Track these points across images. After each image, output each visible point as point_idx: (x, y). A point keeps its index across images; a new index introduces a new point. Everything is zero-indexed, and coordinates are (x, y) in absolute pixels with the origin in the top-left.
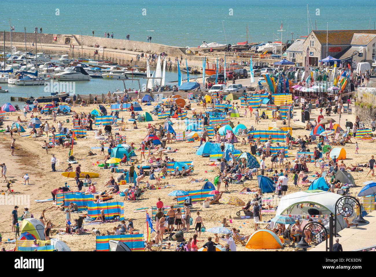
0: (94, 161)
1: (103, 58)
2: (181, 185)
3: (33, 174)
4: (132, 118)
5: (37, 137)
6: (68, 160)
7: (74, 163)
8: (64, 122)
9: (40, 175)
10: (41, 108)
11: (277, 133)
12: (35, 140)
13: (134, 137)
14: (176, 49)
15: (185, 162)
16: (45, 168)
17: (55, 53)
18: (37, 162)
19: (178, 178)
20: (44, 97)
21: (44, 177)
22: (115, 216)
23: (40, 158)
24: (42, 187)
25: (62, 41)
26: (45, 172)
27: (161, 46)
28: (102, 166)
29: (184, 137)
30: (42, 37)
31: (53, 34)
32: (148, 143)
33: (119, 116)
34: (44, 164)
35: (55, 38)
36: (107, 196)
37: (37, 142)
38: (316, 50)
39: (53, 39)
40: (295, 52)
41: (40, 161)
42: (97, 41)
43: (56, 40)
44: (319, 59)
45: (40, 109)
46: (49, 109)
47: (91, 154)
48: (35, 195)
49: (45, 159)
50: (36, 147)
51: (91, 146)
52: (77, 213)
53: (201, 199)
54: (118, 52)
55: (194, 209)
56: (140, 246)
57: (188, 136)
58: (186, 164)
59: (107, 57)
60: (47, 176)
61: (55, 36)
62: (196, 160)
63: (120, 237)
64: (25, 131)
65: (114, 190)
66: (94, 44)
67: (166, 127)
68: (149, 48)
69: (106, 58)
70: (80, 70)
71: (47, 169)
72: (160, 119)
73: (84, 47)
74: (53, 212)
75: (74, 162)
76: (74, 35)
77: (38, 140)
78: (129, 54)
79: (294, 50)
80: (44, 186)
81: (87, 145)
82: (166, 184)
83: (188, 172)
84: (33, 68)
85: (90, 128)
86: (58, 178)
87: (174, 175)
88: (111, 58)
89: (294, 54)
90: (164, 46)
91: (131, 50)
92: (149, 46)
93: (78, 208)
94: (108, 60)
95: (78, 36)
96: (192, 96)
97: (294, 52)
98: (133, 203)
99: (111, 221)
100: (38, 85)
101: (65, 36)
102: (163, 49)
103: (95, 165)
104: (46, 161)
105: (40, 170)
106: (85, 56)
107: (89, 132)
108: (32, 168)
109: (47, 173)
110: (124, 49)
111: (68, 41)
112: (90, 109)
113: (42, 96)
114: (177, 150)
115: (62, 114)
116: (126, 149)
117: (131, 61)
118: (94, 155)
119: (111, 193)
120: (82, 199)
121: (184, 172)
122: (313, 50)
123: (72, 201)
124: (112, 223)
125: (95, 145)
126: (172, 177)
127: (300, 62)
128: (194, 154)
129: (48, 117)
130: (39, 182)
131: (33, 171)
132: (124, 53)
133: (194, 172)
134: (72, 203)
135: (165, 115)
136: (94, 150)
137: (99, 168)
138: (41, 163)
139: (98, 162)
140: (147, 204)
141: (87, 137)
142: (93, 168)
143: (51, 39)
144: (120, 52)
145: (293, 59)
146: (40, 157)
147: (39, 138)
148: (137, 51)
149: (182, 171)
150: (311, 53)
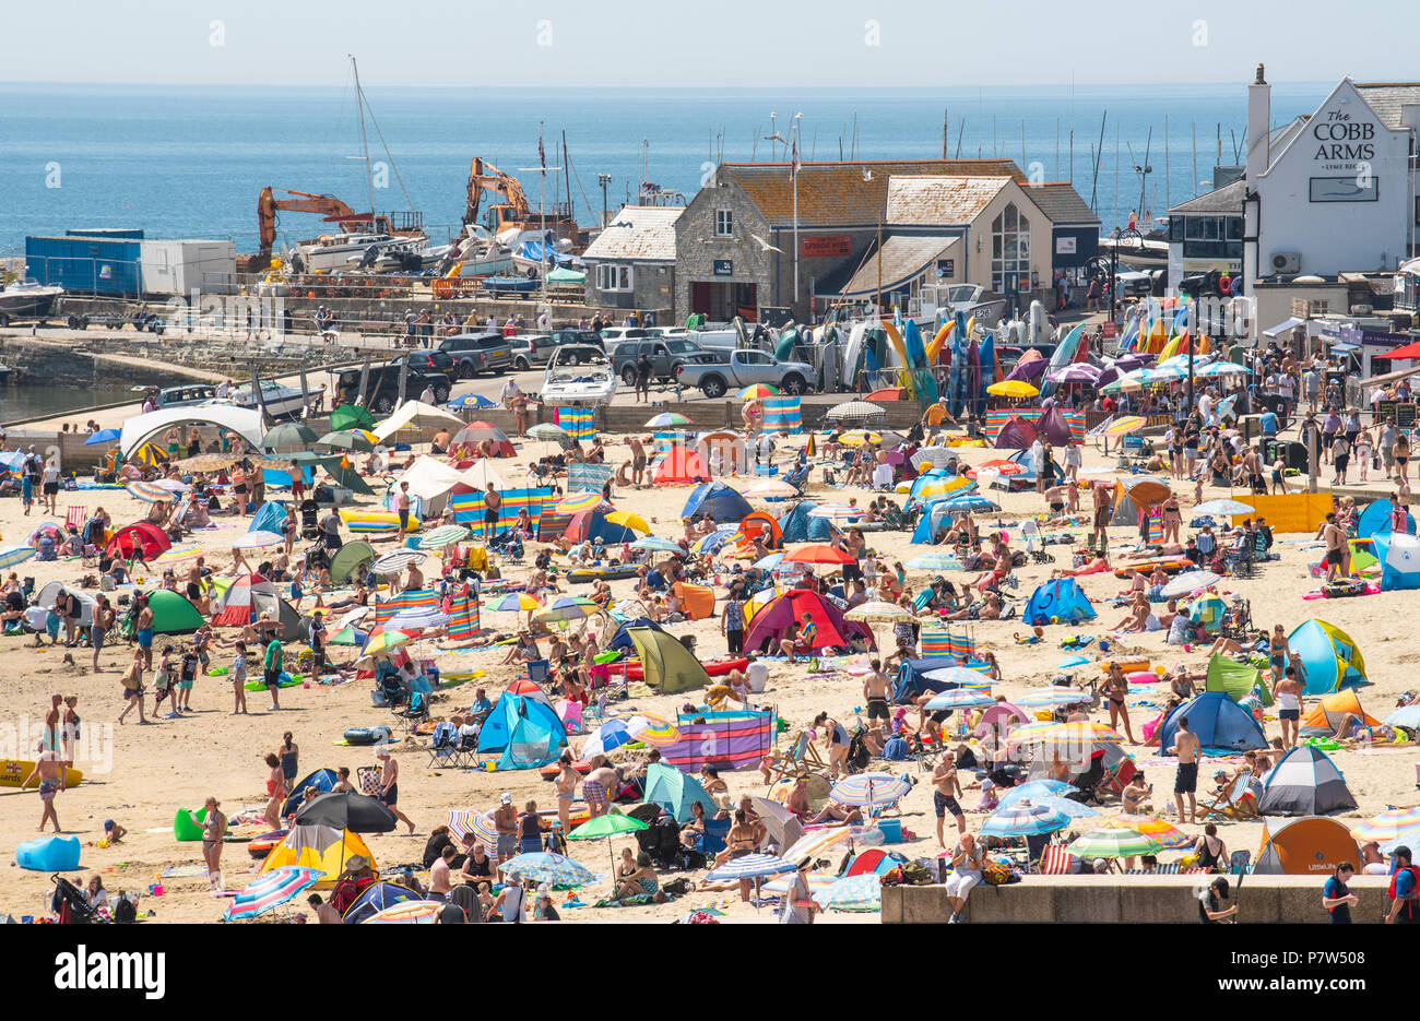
38: (745, 251)
40: (631, 262)
44: (764, 291)
79: (623, 256)
89: (624, 273)
122: (728, 250)
127: (662, 308)
145: (619, 294)
150: (718, 264)
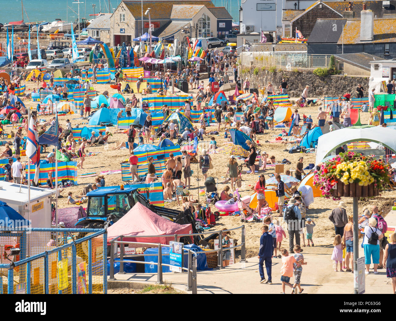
11: (178, 100)
38: (128, 26)
40: (99, 29)
44: (133, 37)
56: (159, 199)
79: (98, 28)
89: (98, 32)
97: (97, 30)
121: (101, 139)
122: (124, 26)
127: (107, 42)
145: (96, 38)
149: (98, 137)
150: (121, 30)
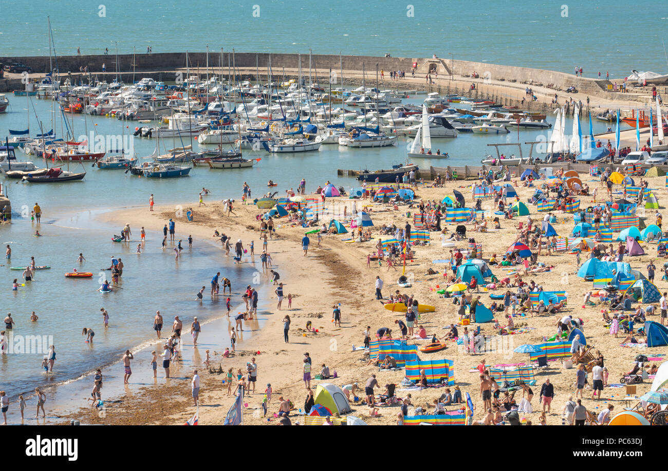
0: (433, 284)
1: (482, 96)
2: (544, 329)
3: (348, 304)
4: (500, 210)
5: (362, 241)
6: (398, 282)
7: (406, 287)
8: (404, 215)
9: (357, 305)
10: (375, 193)
12: (359, 247)
13: (497, 243)
14: (591, 82)
15: (555, 292)
16: (366, 293)
17: (414, 87)
18: (356, 284)
19: (543, 316)
20: (383, 171)
21: (362, 309)
22: (442, 379)
23: (361, 277)
24: (358, 325)
25: (424, 68)
26: (364, 300)
27: (569, 78)
28: (441, 293)
29: (567, 245)
30: (397, 63)
31: (411, 59)
32: (512, 257)
33: (482, 207)
34: (365, 287)
35: (415, 65)
36: (439, 345)
37: (361, 250)
39: (412, 66)
41: (361, 282)
42: (475, 68)
43: (416, 67)
45: (373, 194)
46: (385, 195)
47: (431, 272)
48: (346, 339)
49: (368, 279)
50: (359, 258)
51: (434, 258)
52: (395, 370)
53: (563, 355)
54: (506, 86)
55: (550, 371)
57: (573, 243)
58: (555, 296)
59: (488, 94)
60: (367, 307)
61: (415, 60)
62: (574, 287)
63: (436, 418)
64: (347, 232)
65: (450, 334)
66: (471, 74)
67: (544, 228)
68: (552, 80)
69: (486, 95)
70: (441, 122)
71: (368, 295)
72: (540, 211)
73: (455, 77)
74: (364, 368)
75: (405, 285)
76: (442, 59)
77: (363, 247)
78: (521, 88)
80: (360, 324)
81: (429, 257)
82: (524, 326)
83: (558, 308)
84: (374, 119)
85: (438, 228)
86: (380, 311)
87: (538, 312)
88: (493, 96)
90: (572, 78)
91: (525, 83)
92: (551, 77)
93: (397, 363)
94: (490, 99)
95: (447, 61)
96: (597, 170)
98: (472, 357)
99: (437, 385)
100: (379, 146)
101: (429, 61)
102: (572, 82)
103: (434, 291)
104: (369, 282)
105: (358, 297)
106: (457, 92)
107: (434, 235)
108: (349, 293)
109: (367, 302)
110: (515, 81)
111: (433, 67)
112: (444, 192)
113: (380, 169)
114: (552, 267)
115: (403, 203)
116: (477, 267)
117: (523, 101)
118: (435, 273)
119: (446, 340)
120: (400, 351)
121: (551, 308)
123: (388, 353)
124: (437, 389)
125: (439, 257)
126: (534, 314)
128: (575, 275)
129: (383, 207)
130: (354, 316)
131: (349, 298)
132: (514, 87)
133: (568, 307)
134: (388, 357)
135: (548, 205)
136: (437, 265)
137: (439, 295)
138: (362, 285)
139: (438, 287)
140: (490, 358)
141: (431, 242)
142: (430, 296)
143: (409, 66)
144: (508, 86)
146: (362, 275)
147: (365, 244)
148: (534, 83)
149: (548, 306)
